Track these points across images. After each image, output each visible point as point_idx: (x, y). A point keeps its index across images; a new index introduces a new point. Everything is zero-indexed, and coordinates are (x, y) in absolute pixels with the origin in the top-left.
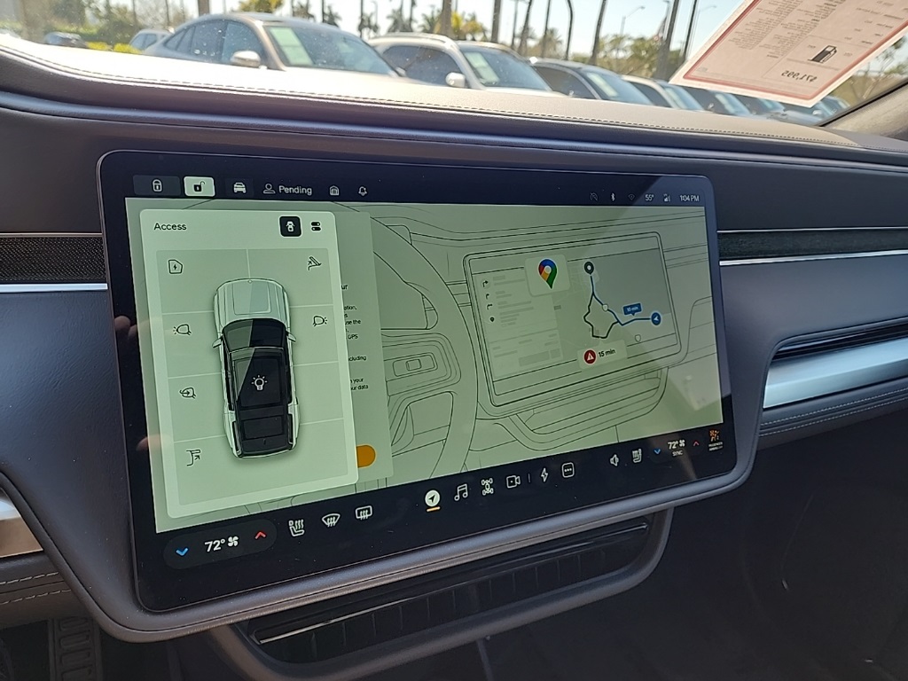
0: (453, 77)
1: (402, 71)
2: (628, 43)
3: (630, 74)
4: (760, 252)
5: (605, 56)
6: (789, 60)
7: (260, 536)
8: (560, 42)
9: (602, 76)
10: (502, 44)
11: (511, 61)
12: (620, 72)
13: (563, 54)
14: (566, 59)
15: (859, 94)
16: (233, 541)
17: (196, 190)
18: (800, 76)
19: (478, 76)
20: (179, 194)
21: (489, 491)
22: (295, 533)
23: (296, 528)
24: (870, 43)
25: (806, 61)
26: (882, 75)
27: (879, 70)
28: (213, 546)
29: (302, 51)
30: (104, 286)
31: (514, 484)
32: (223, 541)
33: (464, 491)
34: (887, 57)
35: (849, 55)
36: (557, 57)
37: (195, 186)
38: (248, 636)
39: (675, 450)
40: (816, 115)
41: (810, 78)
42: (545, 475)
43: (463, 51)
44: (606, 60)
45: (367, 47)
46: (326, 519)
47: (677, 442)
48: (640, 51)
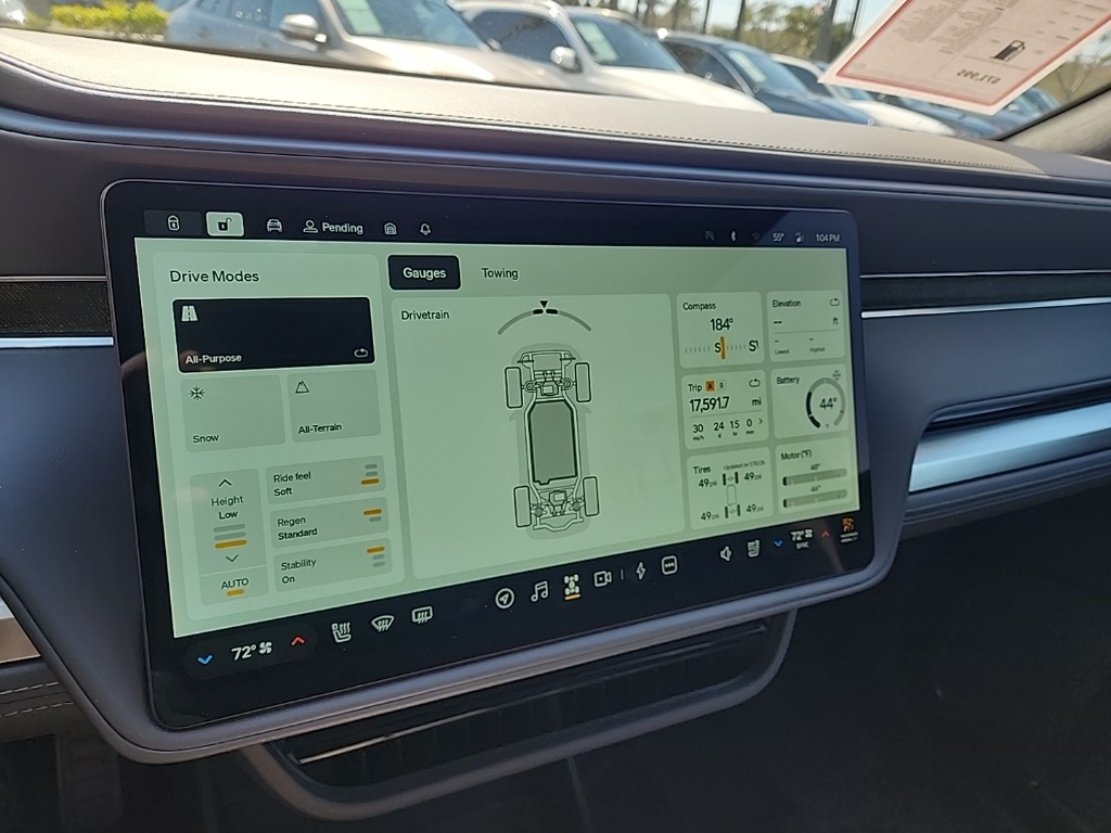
0: (560, 53)
1: (495, 44)
2: (782, 12)
3: (783, 52)
5: (753, 29)
6: (967, 56)
7: (298, 642)
8: (697, 9)
9: (749, 56)
10: (623, 11)
11: (634, 35)
12: (770, 50)
13: (700, 27)
14: (703, 32)
15: (1066, 85)
16: (266, 648)
18: (980, 77)
19: (591, 50)
20: (201, 233)
21: (573, 589)
22: (339, 639)
23: (341, 633)
24: (1066, 39)
25: (987, 58)
26: (1098, 61)
27: (1093, 54)
28: (242, 653)
30: (109, 341)
31: (603, 581)
32: (254, 647)
33: (544, 590)
35: (1040, 52)
36: (693, 29)
38: (285, 753)
39: (800, 542)
41: (993, 79)
42: (641, 571)
43: (574, 20)
44: (752, 34)
45: (452, 13)
46: (376, 622)
47: (802, 533)
48: (797, 23)
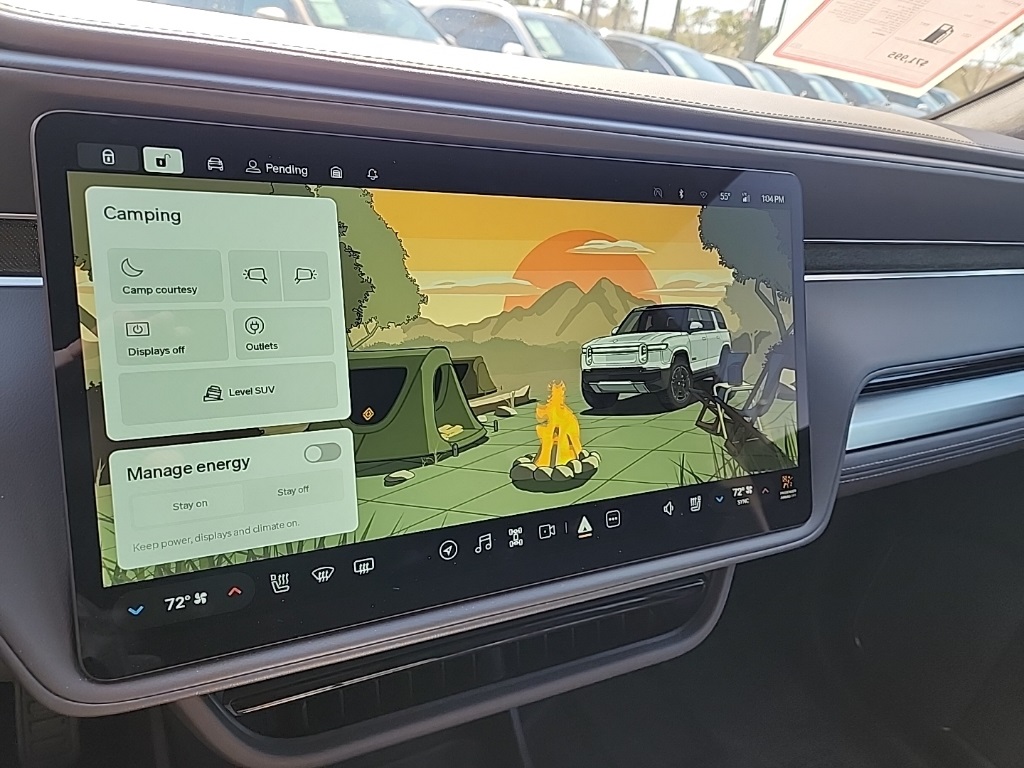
0: (510, 48)
1: (450, 38)
2: (712, 17)
3: (714, 52)
4: (853, 267)
5: (687, 31)
6: (897, 38)
7: (235, 592)
8: (636, 12)
9: (683, 54)
10: (569, 12)
11: (579, 32)
12: (702, 50)
13: (639, 27)
14: (642, 32)
15: (970, 88)
16: (201, 598)
17: (158, 165)
18: (909, 59)
19: (540, 48)
20: (136, 168)
21: (517, 542)
22: (277, 590)
23: (280, 583)
24: (994, 23)
25: (918, 41)
26: (998, 66)
27: (995, 60)
28: (176, 603)
29: (335, 9)
30: (38, 281)
32: (188, 598)
33: (488, 542)
34: (1005, 46)
35: (967, 36)
36: (632, 30)
37: (158, 160)
38: (223, 705)
39: (741, 498)
40: (921, 110)
41: (921, 62)
43: (524, 18)
44: (686, 35)
45: (412, 9)
46: (317, 574)
47: (743, 489)
48: (726, 26)
